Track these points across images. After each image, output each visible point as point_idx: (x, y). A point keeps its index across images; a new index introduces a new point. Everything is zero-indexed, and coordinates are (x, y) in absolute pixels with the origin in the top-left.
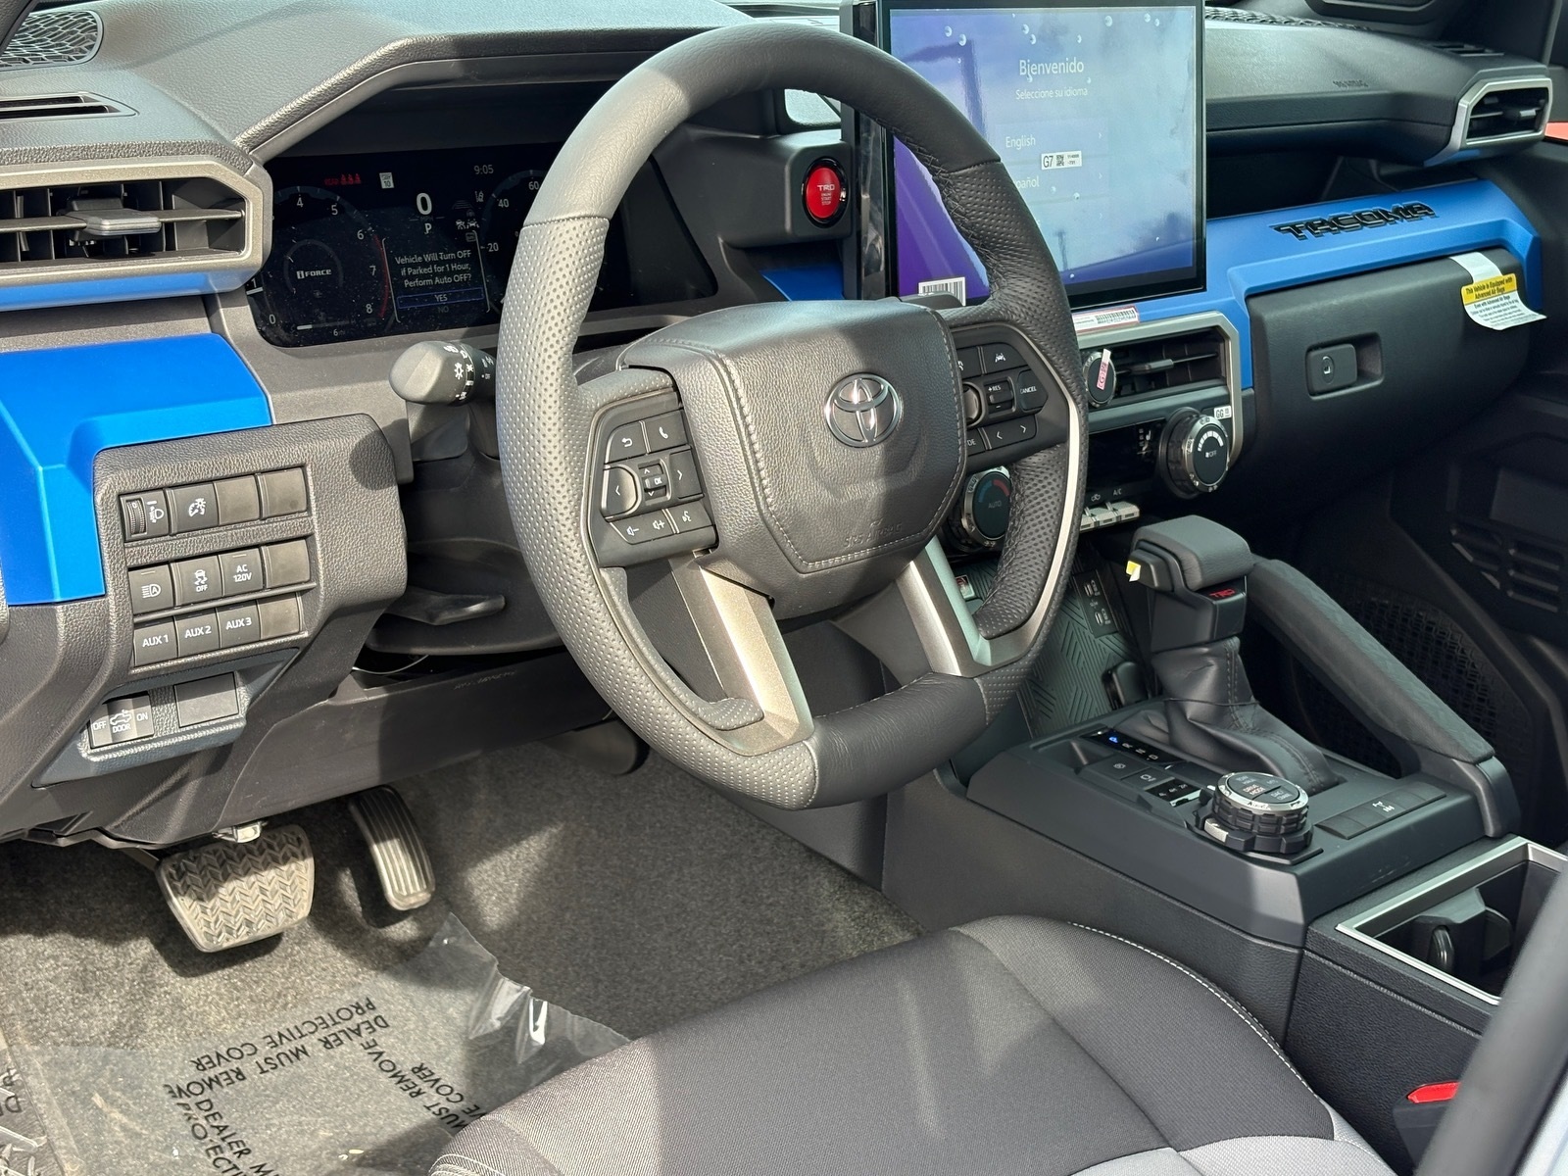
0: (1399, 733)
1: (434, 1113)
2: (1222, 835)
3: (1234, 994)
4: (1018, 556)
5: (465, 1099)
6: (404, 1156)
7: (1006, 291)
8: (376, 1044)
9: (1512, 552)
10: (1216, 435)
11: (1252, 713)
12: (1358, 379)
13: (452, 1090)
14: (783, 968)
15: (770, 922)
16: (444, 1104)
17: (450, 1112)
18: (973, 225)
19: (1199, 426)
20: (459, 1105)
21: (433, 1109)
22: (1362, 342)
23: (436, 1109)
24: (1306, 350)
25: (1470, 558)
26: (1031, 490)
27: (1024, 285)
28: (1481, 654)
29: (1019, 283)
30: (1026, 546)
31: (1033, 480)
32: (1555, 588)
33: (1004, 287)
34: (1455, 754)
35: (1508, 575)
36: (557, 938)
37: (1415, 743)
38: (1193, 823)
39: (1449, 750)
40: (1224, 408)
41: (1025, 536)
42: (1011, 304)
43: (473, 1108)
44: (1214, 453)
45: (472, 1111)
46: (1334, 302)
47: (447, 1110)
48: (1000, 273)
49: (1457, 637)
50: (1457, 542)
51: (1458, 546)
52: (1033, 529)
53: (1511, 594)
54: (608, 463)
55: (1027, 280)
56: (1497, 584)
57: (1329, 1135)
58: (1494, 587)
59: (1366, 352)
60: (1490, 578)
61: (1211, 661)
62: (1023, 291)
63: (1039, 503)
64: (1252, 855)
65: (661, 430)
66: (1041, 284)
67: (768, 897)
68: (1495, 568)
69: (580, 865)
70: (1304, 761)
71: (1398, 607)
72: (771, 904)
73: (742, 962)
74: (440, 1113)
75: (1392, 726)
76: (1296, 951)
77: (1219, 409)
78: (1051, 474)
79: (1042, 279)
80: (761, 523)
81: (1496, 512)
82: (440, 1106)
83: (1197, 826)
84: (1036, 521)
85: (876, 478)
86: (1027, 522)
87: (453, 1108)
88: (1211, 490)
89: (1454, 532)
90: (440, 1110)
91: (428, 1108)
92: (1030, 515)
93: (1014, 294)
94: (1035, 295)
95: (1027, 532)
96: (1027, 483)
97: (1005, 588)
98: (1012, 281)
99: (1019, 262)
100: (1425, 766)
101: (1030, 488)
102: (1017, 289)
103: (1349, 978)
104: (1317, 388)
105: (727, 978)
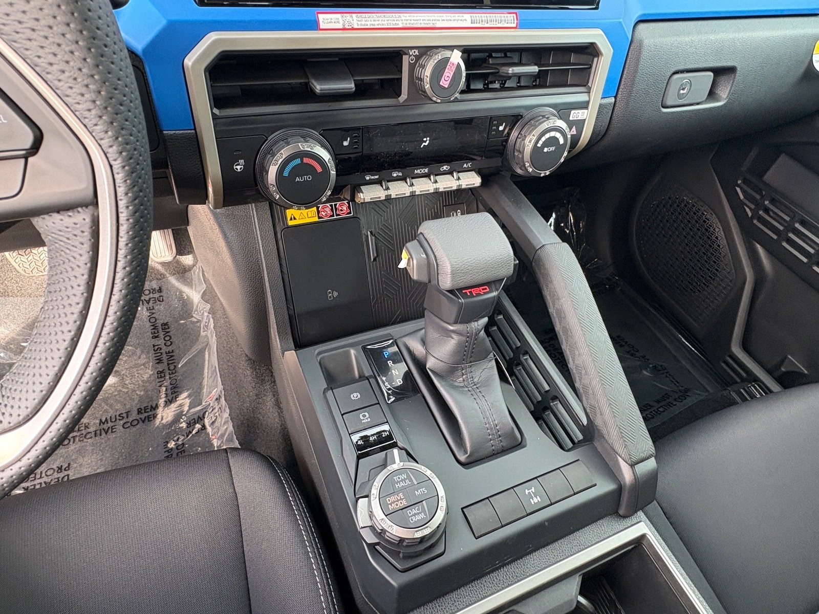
8: (153, 309)
9: (767, 203)
10: (558, 135)
12: (706, 99)
19: (545, 125)
22: (720, 72)
24: (672, 72)
25: (742, 197)
28: (725, 242)
32: (781, 228)
35: (758, 213)
40: (581, 111)
44: (552, 149)
46: (712, 37)
49: (717, 230)
50: (738, 187)
51: (738, 189)
53: (755, 222)
56: (750, 214)
58: (748, 215)
59: (723, 80)
60: (748, 210)
61: (454, 336)
68: (753, 207)
71: (694, 206)
77: (576, 111)
81: (768, 177)
88: (542, 175)
104: (669, 103)
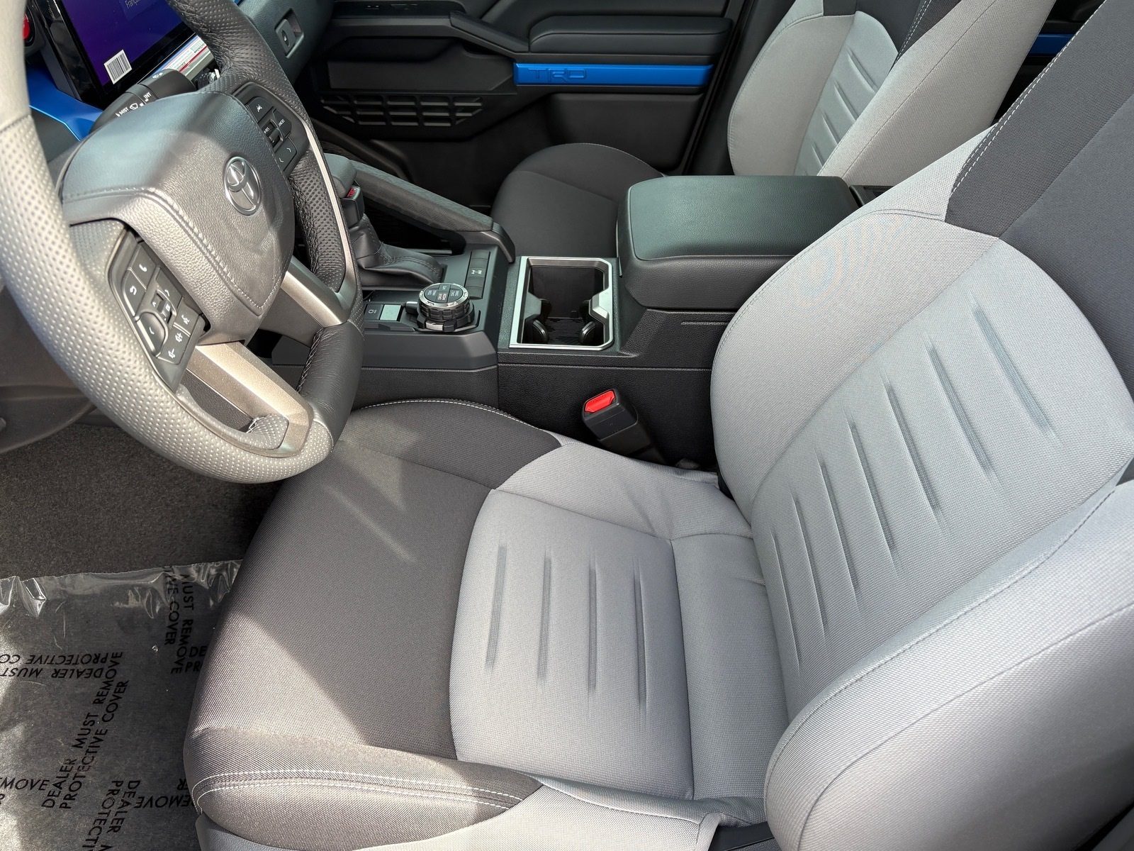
0: (449, 228)
1: (10, 676)
2: (440, 327)
3: (471, 400)
4: (318, 231)
5: (22, 656)
6: (15, 711)
7: (236, 59)
9: (356, 102)
11: (386, 250)
12: (296, 38)
13: (9, 656)
14: (197, 497)
15: (176, 478)
16: (13, 666)
17: (20, 669)
18: (203, 18)
20: (21, 661)
21: (7, 674)
23: (9, 673)
25: (335, 112)
26: (305, 186)
27: (246, 52)
29: (243, 51)
30: (319, 223)
31: (303, 179)
32: (382, 113)
33: (233, 57)
34: (481, 229)
35: (357, 114)
36: (20, 544)
37: (460, 231)
38: (417, 327)
39: (477, 228)
41: (316, 217)
42: (245, 68)
43: (31, 658)
45: (32, 660)
47: (17, 669)
48: (227, 47)
50: (325, 106)
51: (326, 108)
52: (318, 211)
53: (360, 123)
54: (136, 315)
55: (247, 47)
56: (352, 120)
57: (558, 445)
58: (351, 122)
59: (292, 20)
60: (347, 118)
61: (362, 232)
62: (248, 56)
63: (313, 193)
64: (456, 330)
65: (141, 266)
66: (256, 48)
67: (169, 467)
68: (349, 113)
69: (14, 500)
70: (424, 263)
72: (172, 469)
73: (167, 505)
74: (14, 674)
75: (444, 226)
76: (496, 367)
78: (312, 172)
79: (256, 44)
80: (235, 299)
81: (334, 84)
82: (10, 669)
83: (419, 327)
84: (317, 205)
85: (269, 229)
86: (312, 208)
87: (19, 665)
89: (323, 101)
90: (12, 671)
91: (4, 675)
92: (312, 202)
93: (242, 60)
94: (256, 57)
95: (315, 214)
96: (300, 183)
97: (322, 255)
98: (237, 51)
99: (238, 37)
100: (469, 241)
101: (303, 186)
102: (243, 56)
103: (525, 367)
105: (162, 517)
